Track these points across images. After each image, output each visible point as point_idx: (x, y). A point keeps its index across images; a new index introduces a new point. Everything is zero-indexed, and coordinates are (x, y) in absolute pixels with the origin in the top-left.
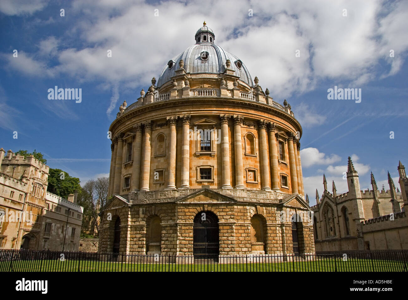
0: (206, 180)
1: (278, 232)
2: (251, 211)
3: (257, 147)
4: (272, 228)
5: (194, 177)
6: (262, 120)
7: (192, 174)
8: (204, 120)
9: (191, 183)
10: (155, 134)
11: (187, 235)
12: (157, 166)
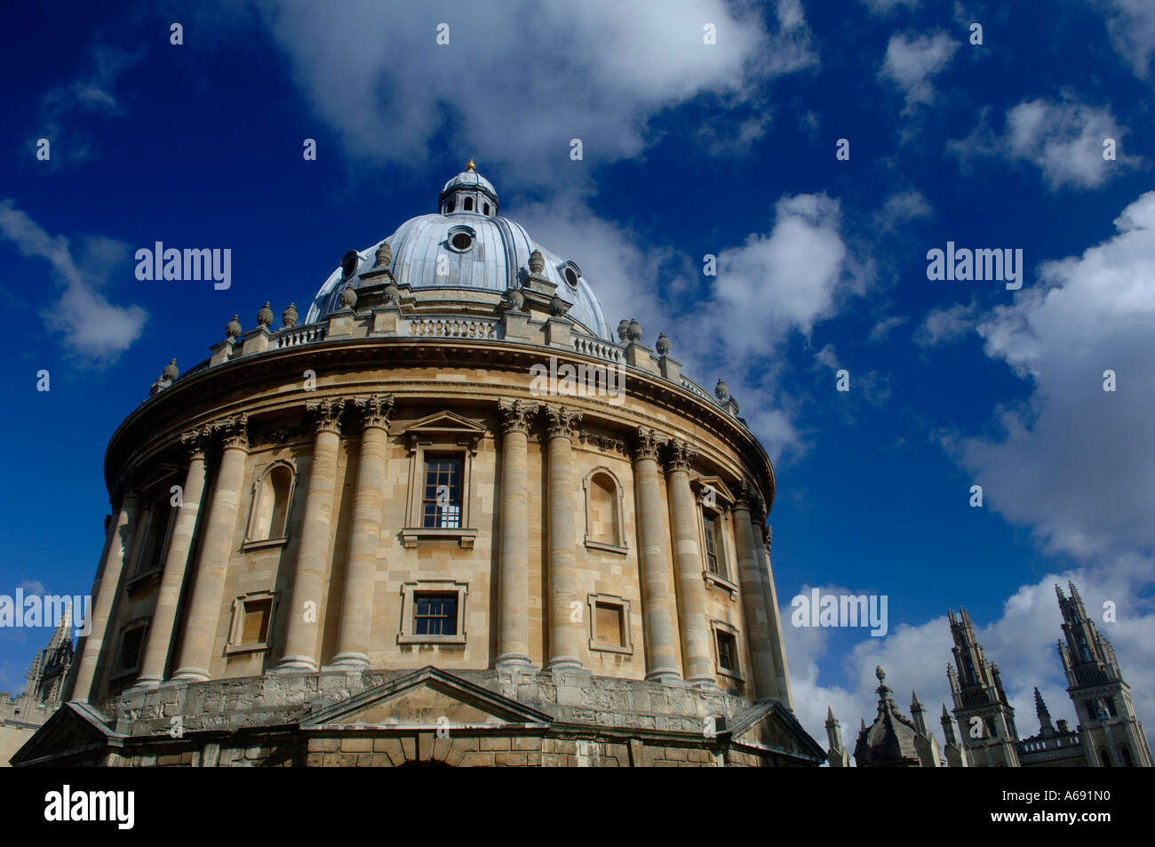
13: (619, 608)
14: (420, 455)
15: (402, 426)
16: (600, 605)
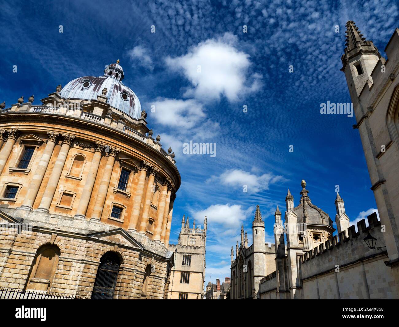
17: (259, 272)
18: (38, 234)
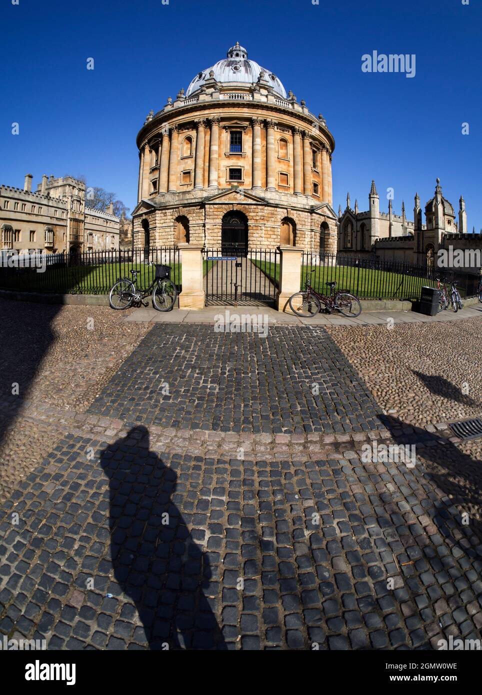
0: (236, 180)
1: (306, 236)
2: (281, 214)
3: (290, 151)
4: (302, 232)
5: (223, 177)
6: (297, 127)
7: (221, 175)
8: (235, 121)
9: (219, 184)
10: (182, 137)
11: (215, 235)
12: (184, 168)
13: (287, 175)
14: (229, 133)
15: (222, 124)
16: (281, 174)
17: (375, 233)
18: (278, 209)
